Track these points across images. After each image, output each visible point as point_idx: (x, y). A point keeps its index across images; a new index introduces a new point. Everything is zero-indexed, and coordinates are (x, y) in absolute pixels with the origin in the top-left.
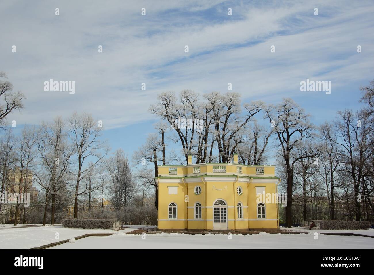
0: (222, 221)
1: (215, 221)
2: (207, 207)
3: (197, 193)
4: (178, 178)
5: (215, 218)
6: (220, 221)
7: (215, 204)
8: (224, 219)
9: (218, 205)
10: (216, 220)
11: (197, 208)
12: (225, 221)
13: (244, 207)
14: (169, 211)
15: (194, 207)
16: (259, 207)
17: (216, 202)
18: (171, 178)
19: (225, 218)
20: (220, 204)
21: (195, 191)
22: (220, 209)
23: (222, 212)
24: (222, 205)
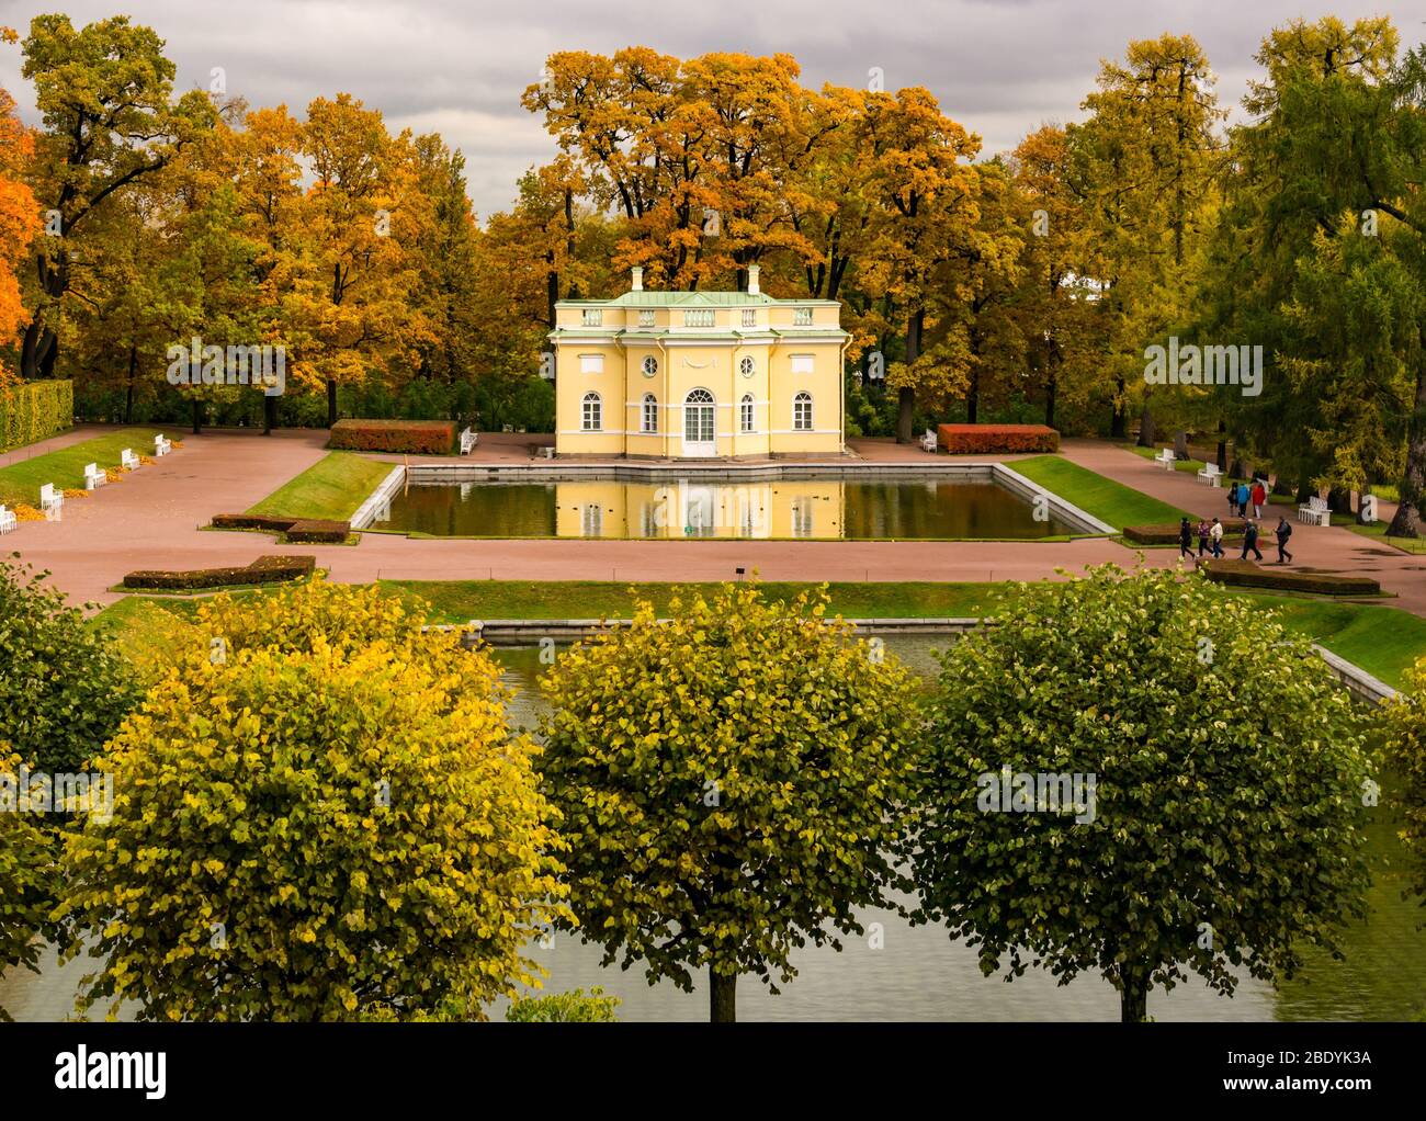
0: (703, 438)
1: (689, 438)
2: (669, 405)
3: (649, 371)
4: (606, 335)
5: (688, 430)
6: (700, 437)
7: (689, 400)
8: (709, 435)
9: (695, 400)
10: (692, 436)
11: (647, 408)
12: (711, 438)
13: (759, 404)
14: (583, 412)
15: (642, 403)
16: (798, 402)
17: (690, 395)
18: (586, 335)
19: (711, 431)
20: (700, 398)
21: (644, 369)
22: (700, 411)
23: (704, 417)
24: (704, 400)
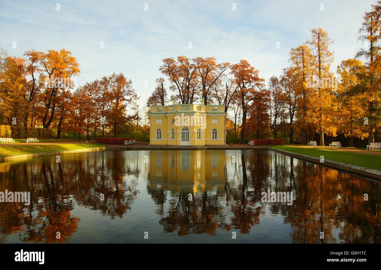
1: (182, 140)
2: (177, 131)
3: (173, 123)
4: (162, 114)
5: (182, 138)
6: (185, 140)
7: (182, 130)
8: (188, 139)
9: (184, 130)
11: (172, 132)
13: (203, 131)
14: (157, 134)
16: (213, 131)
17: (183, 129)
18: (157, 114)
20: (185, 129)
21: (171, 122)
22: (185, 133)
23: (186, 135)
24: (187, 130)
